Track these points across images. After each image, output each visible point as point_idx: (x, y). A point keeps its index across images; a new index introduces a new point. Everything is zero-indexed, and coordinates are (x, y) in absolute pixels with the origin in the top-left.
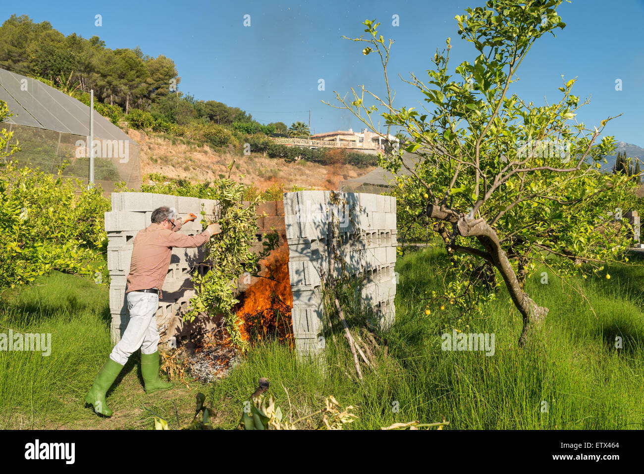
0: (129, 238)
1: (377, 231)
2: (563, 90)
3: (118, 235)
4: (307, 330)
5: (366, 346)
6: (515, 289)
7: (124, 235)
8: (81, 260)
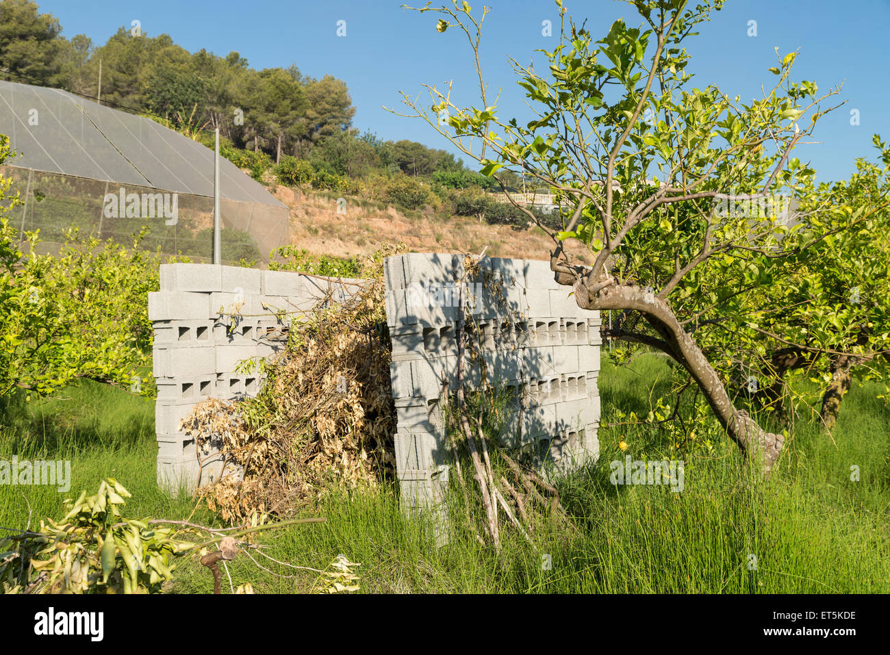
0: (183, 330)
1: (558, 320)
2: (777, 72)
3: (167, 325)
4: (416, 467)
7: (176, 326)
8: (124, 363)
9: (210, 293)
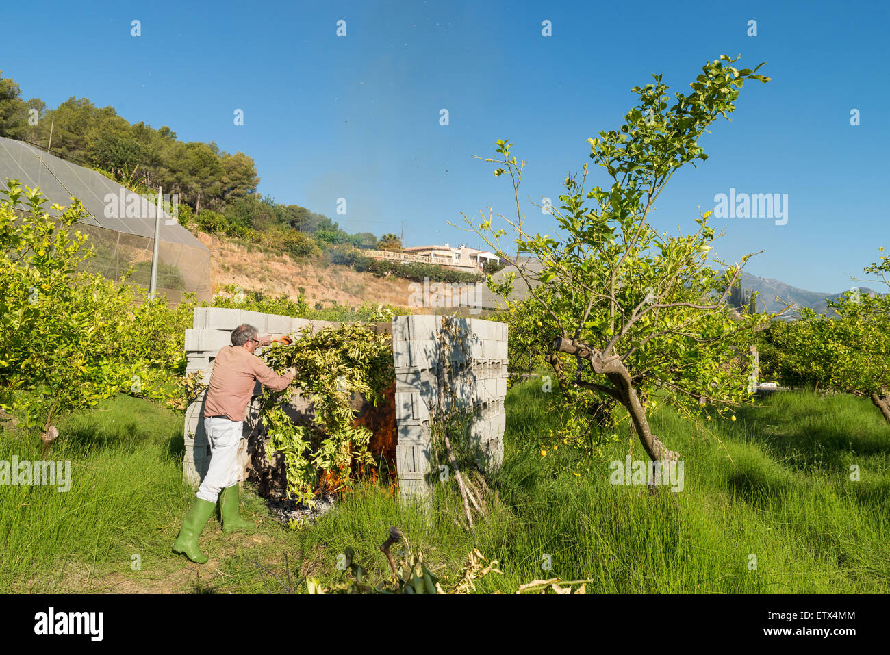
0: (211, 359)
1: (488, 361)
2: (700, 222)
3: (200, 355)
4: (412, 469)
5: (476, 490)
6: (645, 432)
7: (207, 355)
8: (152, 382)
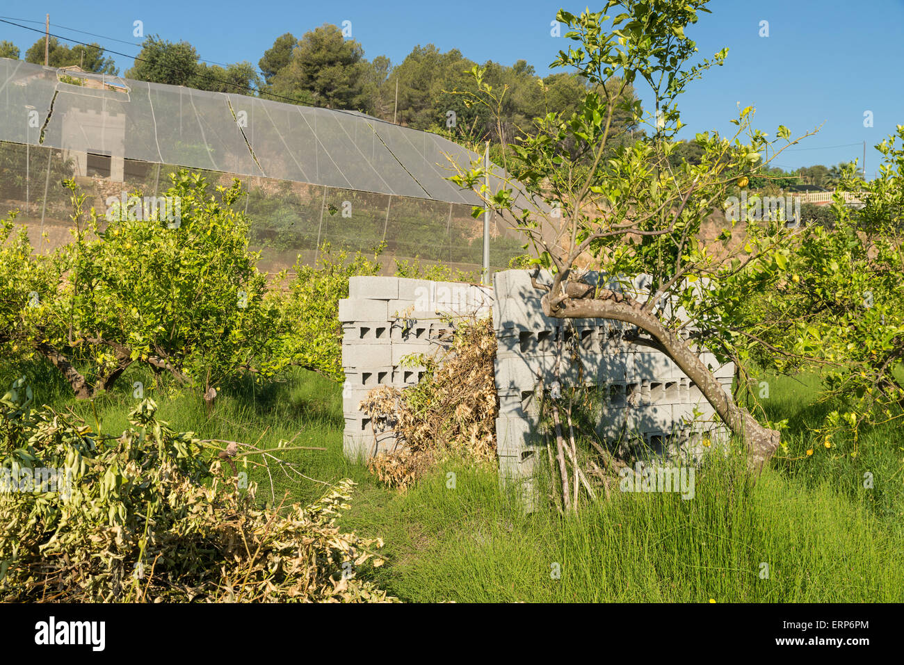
0: (364, 330)
3: (352, 326)
7: (358, 326)
9: (388, 300)
